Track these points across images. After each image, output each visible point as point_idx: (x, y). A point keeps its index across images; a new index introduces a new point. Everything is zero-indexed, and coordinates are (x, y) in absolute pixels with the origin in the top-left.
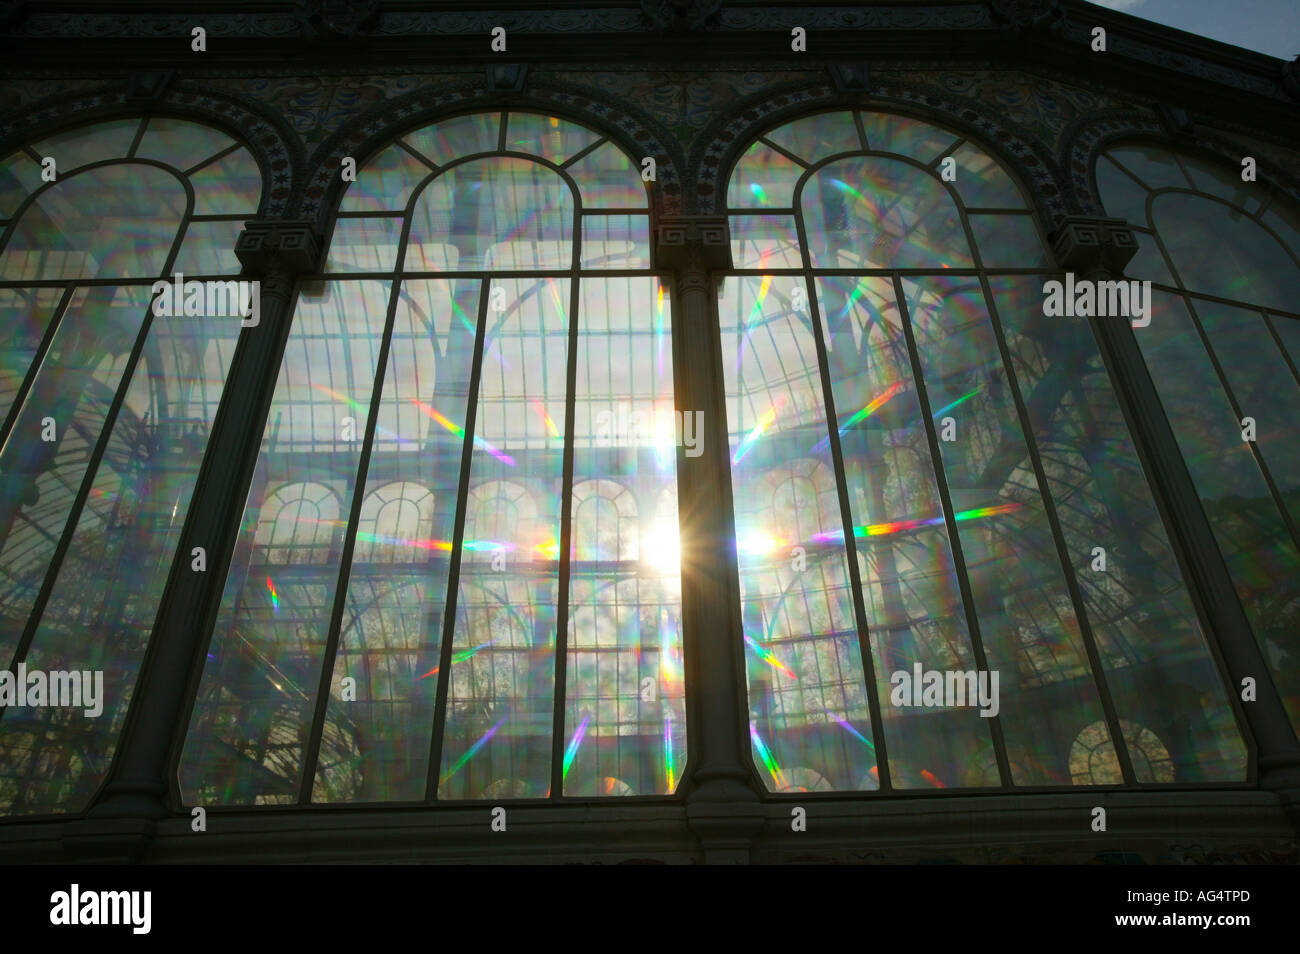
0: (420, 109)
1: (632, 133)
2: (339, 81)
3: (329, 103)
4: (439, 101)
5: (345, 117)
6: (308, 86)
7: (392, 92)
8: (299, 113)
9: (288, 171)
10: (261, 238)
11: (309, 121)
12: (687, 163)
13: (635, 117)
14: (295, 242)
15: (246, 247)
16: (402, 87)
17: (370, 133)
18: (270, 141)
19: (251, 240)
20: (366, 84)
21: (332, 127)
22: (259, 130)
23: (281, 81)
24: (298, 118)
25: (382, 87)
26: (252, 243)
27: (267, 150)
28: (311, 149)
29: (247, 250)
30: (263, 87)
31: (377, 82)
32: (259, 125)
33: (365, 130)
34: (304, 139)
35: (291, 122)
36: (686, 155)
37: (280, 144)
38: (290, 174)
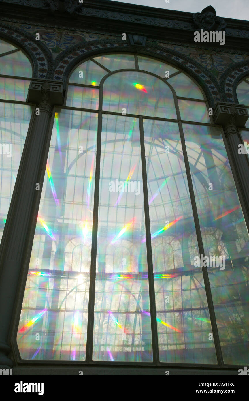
0: (101, 47)
1: (193, 70)
2: (63, 31)
3: (60, 39)
4: (109, 46)
5: (69, 45)
6: (49, 31)
7: (88, 39)
8: (47, 40)
9: (45, 62)
10: (41, 85)
11: (53, 44)
12: (219, 84)
13: (193, 64)
14: (58, 89)
15: (33, 88)
16: (91, 37)
17: (80, 53)
18: (35, 49)
19: (36, 86)
20: (75, 34)
21: (64, 48)
22: (29, 44)
23: (36, 27)
24: (47, 42)
25: (83, 36)
26: (37, 87)
27: (34, 53)
28: (55, 55)
29: (34, 89)
30: (29, 28)
31: (81, 34)
32: (29, 42)
33: (78, 52)
34: (51, 51)
35: (44, 43)
36: (218, 81)
37: (40, 51)
38: (46, 63)
